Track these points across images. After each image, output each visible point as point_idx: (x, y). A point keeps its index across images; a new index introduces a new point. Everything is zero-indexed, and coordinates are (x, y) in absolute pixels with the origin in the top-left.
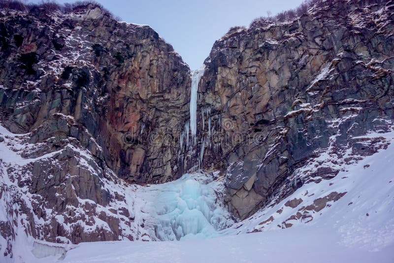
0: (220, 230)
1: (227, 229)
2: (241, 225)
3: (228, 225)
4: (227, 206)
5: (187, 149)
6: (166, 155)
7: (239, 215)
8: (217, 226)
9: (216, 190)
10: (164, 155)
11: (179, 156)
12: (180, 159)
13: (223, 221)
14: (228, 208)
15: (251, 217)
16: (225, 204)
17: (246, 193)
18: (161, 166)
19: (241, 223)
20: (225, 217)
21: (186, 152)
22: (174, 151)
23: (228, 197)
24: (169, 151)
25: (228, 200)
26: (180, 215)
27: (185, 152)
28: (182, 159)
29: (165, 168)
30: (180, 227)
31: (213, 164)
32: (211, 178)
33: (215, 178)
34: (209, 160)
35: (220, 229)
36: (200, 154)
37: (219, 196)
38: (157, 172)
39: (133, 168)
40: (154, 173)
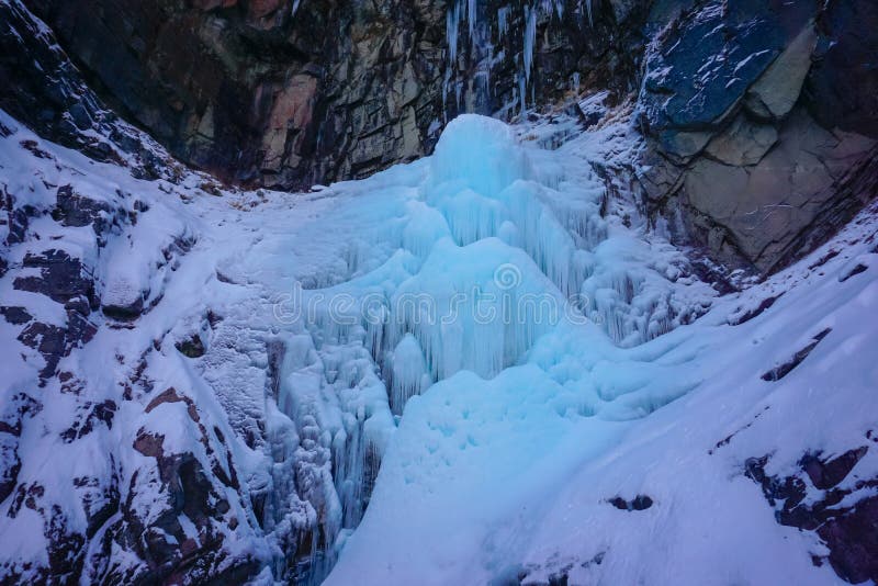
0: (639, 342)
1: (681, 332)
2: (768, 303)
3: (683, 310)
4: (662, 221)
5: (473, 56)
6: (397, 86)
7: (739, 251)
8: (619, 322)
9: (599, 159)
10: (391, 86)
11: (447, 87)
12: (452, 95)
13: (653, 288)
14: (672, 228)
15: (823, 251)
16: (650, 214)
17: (766, 137)
18: (379, 125)
19: (753, 295)
20: (663, 272)
21: (472, 64)
22: (426, 72)
23: (661, 179)
24: (408, 71)
25: (664, 190)
26: (410, 280)
27: (467, 66)
28: (458, 93)
29: (397, 134)
31: (576, 76)
32: (572, 124)
33: (594, 119)
34: (559, 66)
35: (636, 335)
36: (521, 57)
37: (615, 181)
38: (369, 149)
39: (275, 143)
40: (356, 155)
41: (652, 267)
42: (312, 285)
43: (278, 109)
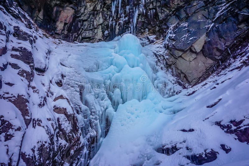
0: (168, 97)
1: (176, 96)
2: (194, 92)
3: (176, 91)
4: (170, 70)
5: (119, 16)
6: (97, 19)
7: (187, 80)
9: (155, 52)
10: (95, 18)
11: (110, 23)
12: (112, 25)
13: (170, 86)
14: (172, 72)
15: (204, 82)
16: (167, 68)
17: (194, 56)
18: (91, 28)
19: (191, 90)
20: (171, 82)
21: (118, 18)
22: (105, 17)
23: (171, 60)
24: (101, 15)
25: (171, 63)
26: (117, 74)
27: (117, 18)
28: (114, 25)
29: (96, 32)
30: (117, 91)
31: (147, 30)
32: (146, 41)
33: (153, 42)
34: (143, 25)
35: (167, 95)
36: (133, 21)
37: (159, 58)
38: (87, 34)
39: (60, 26)
40: (84, 35)
41: (169, 80)
42: (88, 71)
43: (61, 16)
